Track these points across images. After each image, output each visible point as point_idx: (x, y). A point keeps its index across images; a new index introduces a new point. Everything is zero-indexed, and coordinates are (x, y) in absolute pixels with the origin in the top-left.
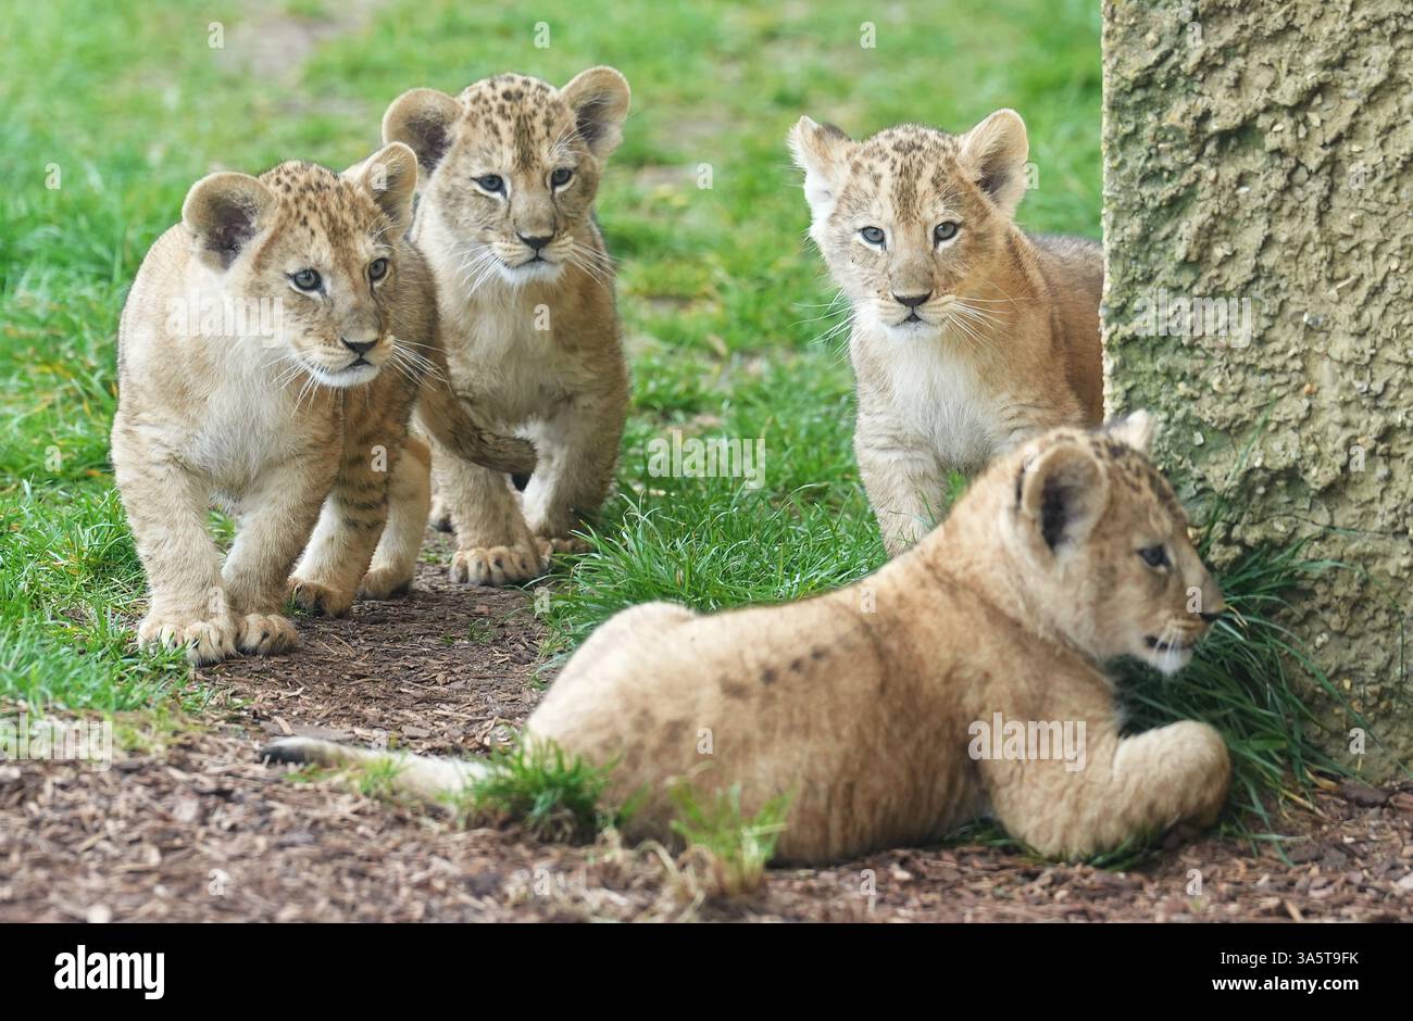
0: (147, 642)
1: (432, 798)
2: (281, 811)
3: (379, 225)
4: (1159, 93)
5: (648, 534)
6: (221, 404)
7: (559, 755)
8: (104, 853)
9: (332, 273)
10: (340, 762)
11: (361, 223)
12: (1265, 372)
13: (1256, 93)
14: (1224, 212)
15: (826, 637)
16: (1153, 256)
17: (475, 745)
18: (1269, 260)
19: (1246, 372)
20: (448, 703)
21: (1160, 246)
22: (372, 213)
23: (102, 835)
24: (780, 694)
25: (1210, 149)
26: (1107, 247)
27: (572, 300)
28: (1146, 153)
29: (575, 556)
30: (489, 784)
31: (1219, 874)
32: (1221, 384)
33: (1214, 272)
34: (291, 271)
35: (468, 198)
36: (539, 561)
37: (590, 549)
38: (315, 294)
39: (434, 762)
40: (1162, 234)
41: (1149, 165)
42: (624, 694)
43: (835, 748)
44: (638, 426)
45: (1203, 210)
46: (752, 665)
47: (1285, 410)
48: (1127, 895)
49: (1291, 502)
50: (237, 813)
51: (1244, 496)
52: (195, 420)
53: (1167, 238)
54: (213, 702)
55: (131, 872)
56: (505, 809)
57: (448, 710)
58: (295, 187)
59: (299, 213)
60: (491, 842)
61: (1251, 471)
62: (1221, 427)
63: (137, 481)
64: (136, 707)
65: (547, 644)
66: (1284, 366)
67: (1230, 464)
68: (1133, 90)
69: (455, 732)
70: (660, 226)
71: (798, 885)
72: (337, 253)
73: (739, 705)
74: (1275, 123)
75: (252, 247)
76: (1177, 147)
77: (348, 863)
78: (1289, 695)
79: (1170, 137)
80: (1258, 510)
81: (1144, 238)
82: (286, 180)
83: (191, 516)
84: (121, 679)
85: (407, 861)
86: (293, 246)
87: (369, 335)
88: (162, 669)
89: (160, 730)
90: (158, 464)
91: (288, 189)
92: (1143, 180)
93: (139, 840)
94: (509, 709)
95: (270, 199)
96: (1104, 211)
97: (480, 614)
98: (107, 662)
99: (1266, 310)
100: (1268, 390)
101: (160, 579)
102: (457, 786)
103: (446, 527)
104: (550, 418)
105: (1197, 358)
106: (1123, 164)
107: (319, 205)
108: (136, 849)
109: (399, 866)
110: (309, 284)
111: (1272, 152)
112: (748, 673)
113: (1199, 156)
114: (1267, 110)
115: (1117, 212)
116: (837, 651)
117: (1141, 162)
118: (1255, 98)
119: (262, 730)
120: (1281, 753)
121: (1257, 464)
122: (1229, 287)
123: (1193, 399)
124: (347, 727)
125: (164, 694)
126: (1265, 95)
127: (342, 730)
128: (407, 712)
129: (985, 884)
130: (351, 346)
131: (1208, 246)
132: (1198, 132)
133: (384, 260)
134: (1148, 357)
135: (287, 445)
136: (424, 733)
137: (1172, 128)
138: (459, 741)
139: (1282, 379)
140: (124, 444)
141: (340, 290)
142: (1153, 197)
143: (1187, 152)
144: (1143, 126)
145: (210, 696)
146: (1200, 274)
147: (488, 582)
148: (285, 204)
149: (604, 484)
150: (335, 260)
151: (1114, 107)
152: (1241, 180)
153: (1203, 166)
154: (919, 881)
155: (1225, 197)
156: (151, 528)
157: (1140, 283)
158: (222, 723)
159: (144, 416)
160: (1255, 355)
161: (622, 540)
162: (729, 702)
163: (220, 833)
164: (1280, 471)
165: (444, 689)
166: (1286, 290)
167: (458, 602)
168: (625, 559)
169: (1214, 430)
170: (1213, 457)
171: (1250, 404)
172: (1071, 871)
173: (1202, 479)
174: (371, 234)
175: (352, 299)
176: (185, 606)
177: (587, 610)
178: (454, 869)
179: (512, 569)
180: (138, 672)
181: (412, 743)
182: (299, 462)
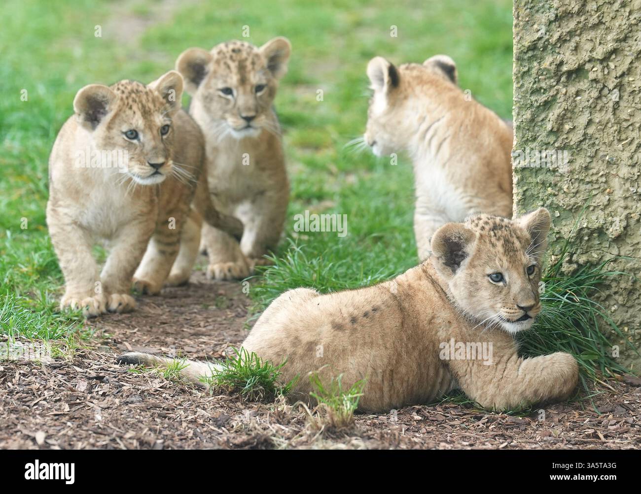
0: (64, 307)
1: (197, 381)
2: (127, 387)
3: (165, 109)
4: (540, 52)
5: (300, 257)
6: (96, 196)
7: (257, 360)
8: (43, 406)
9: (143, 131)
10: (155, 364)
11: (157, 108)
12: (588, 183)
13: (584, 53)
14: (570, 108)
15: (378, 302)
16: (536, 129)
17: (218, 356)
18: (590, 131)
19: (579, 183)
20: (205, 336)
21: (540, 124)
22: (162, 104)
23: (42, 398)
24: (359, 328)
25: (563, 79)
26: (515, 124)
27: (264, 146)
28: (533, 81)
29: (265, 267)
30: (224, 374)
31: (566, 418)
32: (567, 188)
33: (565, 136)
34: (124, 130)
35: (216, 98)
36: (248, 269)
37: (273, 264)
38: (135, 141)
39: (199, 364)
40: (541, 119)
41: (535, 86)
42: (286, 329)
43: (385, 353)
44: (295, 206)
45: (560, 107)
46: (345, 315)
47: (598, 201)
48: (523, 428)
49: (600, 244)
50: (106, 388)
51: (578, 241)
52: (83, 205)
53: (543, 120)
54: (95, 335)
55: (55, 415)
56: (231, 386)
57: (205, 339)
58: (126, 91)
59: (128, 104)
60: (225, 401)
61: (582, 229)
62: (568, 208)
63: (59, 232)
64: (59, 338)
65: (252, 308)
66: (597, 180)
67: (572, 226)
68: (527, 51)
69: (208, 350)
70: (306, 113)
71: (369, 422)
72: (146, 122)
73: (340, 334)
74: (593, 67)
75: (106, 119)
76: (548, 78)
77: (158, 411)
78: (600, 334)
79: (545, 73)
80: (585, 247)
81: (532, 120)
82: (122, 88)
83: (84, 248)
84: (52, 324)
85: (185, 410)
86: (125, 119)
87: (161, 160)
88: (71, 320)
89: (70, 348)
90: (68, 225)
91: (123, 92)
92: (532, 93)
93: (60, 400)
94: (234, 339)
95: (115, 97)
96: (514, 107)
97: (221, 294)
98: (46, 316)
99: (589, 154)
100: (590, 191)
101: (70, 277)
102: (209, 375)
103: (205, 253)
104: (253, 202)
105: (557, 176)
106: (522, 85)
107: (137, 100)
108: (58, 404)
109: (182, 412)
110: (133, 136)
111: (592, 81)
112: (344, 319)
113: (558, 82)
114: (589, 61)
115: (520, 108)
116: (383, 307)
117: (531, 85)
118: (584, 56)
119: (118, 349)
120: (594, 361)
121: (585, 226)
122: (572, 143)
123: (555, 195)
124: (158, 347)
125: (72, 332)
126: (589, 54)
127: (155, 349)
128: (186, 340)
129: (457, 422)
130: (152, 165)
131: (562, 124)
132: (557, 71)
133: (167, 126)
134: (534, 175)
135: (128, 214)
136: (194, 350)
137: (545, 69)
138: (211, 354)
139: (596, 186)
140: (52, 216)
141: (147, 139)
142: (536, 101)
143: (552, 80)
144: (532, 68)
145: (93, 332)
146: (558, 137)
147: (225, 279)
148: (122, 99)
149: (279, 233)
150: (145, 125)
151: (518, 59)
152: (578, 94)
153: (560, 87)
154: (425, 420)
155: (570, 101)
156: (66, 254)
157: (530, 141)
158: (99, 345)
159: (61, 203)
160: (584, 175)
161: (287, 259)
162: (336, 332)
163: (98, 397)
164: (595, 229)
165: (204, 329)
166: (598, 145)
167: (211, 288)
168: (289, 269)
169: (565, 210)
170: (564, 223)
171: (581, 198)
172: (497, 416)
173: (558, 233)
174: (162, 113)
175: (152, 143)
176: (82, 290)
177: (271, 292)
178: (207, 414)
179: (236, 273)
180: (60, 321)
181: (189, 355)
182: (135, 222)
